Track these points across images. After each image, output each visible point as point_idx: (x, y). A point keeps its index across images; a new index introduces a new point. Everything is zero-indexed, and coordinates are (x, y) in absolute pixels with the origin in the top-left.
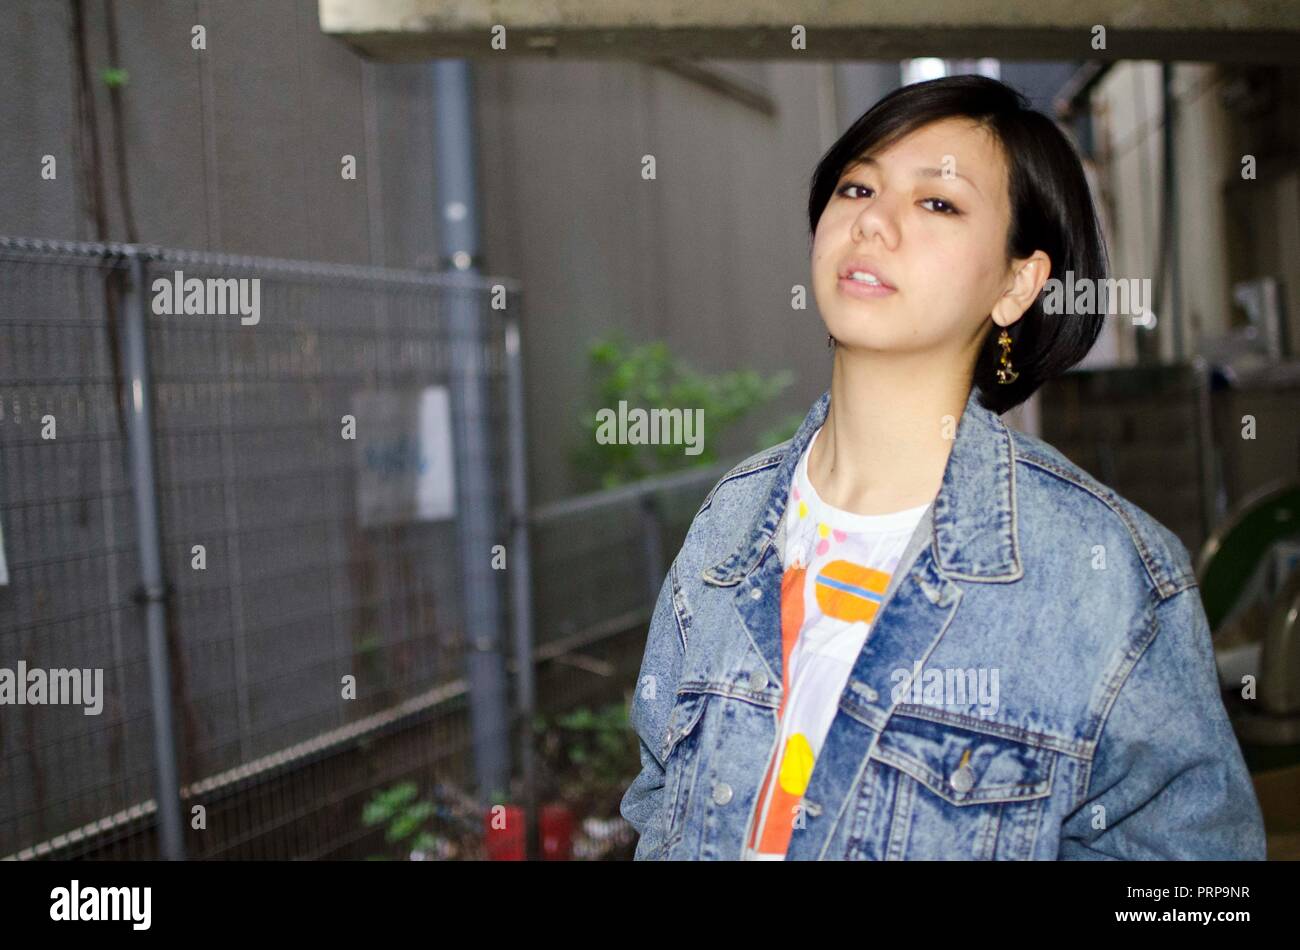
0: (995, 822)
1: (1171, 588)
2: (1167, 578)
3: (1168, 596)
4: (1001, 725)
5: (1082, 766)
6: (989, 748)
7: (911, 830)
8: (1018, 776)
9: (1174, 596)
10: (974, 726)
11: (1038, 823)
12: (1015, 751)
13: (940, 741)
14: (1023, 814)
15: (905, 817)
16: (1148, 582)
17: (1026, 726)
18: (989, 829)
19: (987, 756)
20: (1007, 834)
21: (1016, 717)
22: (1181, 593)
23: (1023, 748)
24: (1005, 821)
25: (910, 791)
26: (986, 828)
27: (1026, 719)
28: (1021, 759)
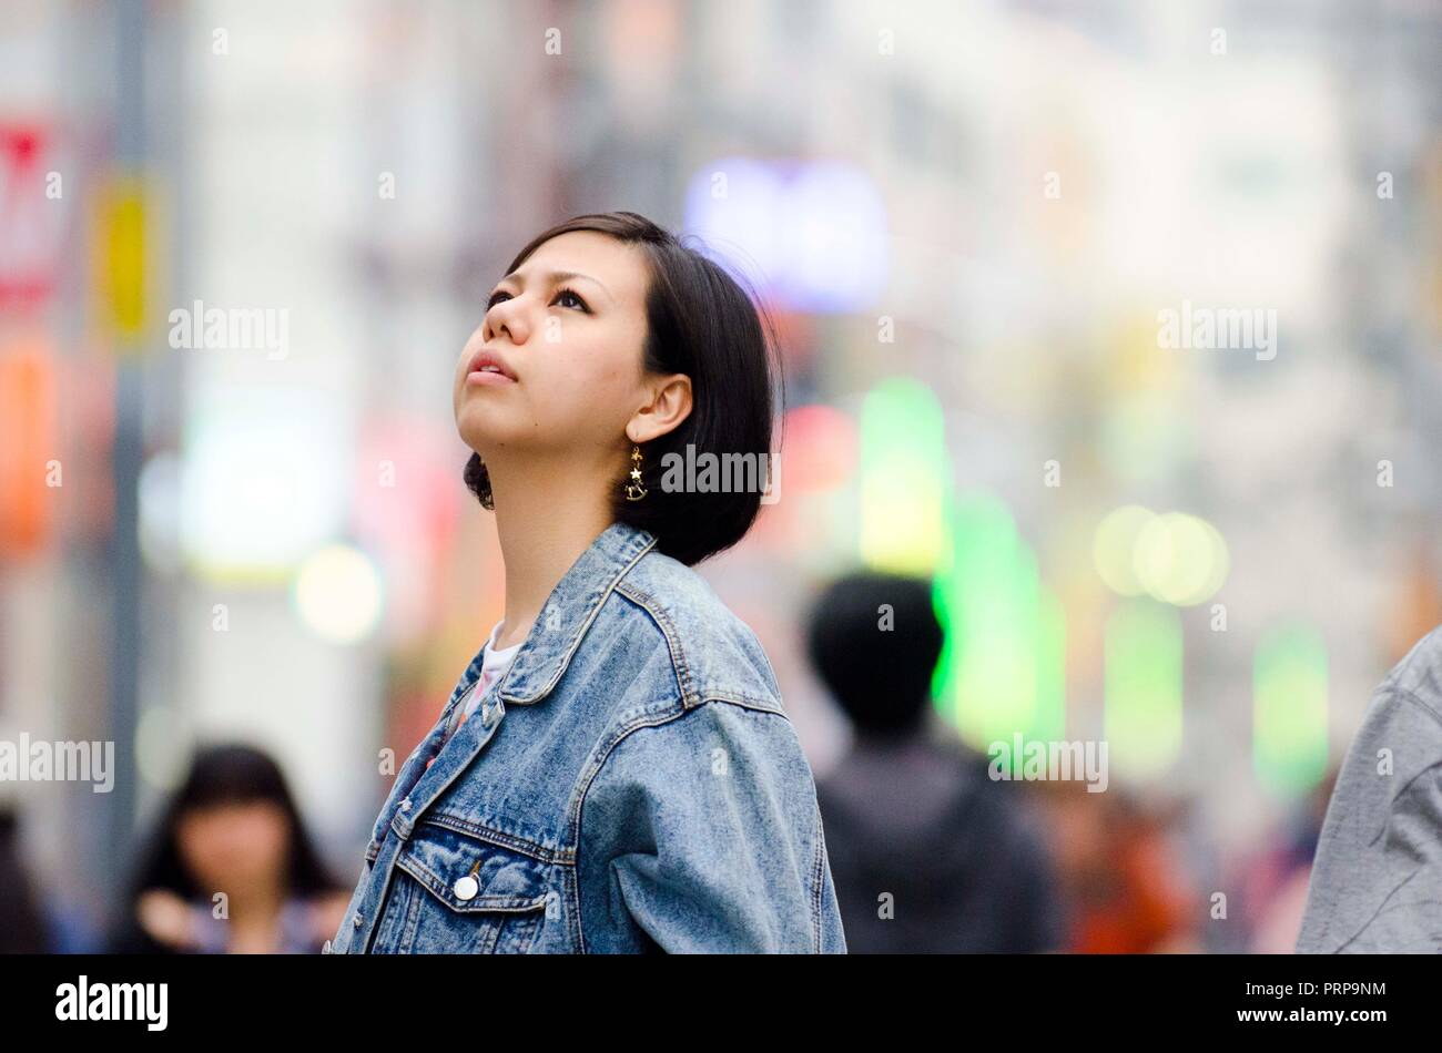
0: (494, 933)
1: (696, 698)
2: (694, 689)
3: (691, 706)
4: (517, 839)
5: (568, 872)
6: (500, 859)
7: (417, 936)
8: (520, 888)
9: (698, 707)
10: (489, 837)
11: (534, 937)
12: (524, 865)
13: (454, 849)
14: (522, 927)
15: (414, 922)
16: (677, 692)
17: (541, 842)
18: (488, 939)
19: (496, 866)
20: (504, 946)
21: (531, 833)
22: (705, 703)
23: (534, 862)
24: (505, 933)
25: (420, 898)
26: (485, 938)
27: (541, 835)
28: (527, 873)
